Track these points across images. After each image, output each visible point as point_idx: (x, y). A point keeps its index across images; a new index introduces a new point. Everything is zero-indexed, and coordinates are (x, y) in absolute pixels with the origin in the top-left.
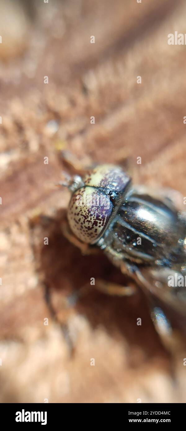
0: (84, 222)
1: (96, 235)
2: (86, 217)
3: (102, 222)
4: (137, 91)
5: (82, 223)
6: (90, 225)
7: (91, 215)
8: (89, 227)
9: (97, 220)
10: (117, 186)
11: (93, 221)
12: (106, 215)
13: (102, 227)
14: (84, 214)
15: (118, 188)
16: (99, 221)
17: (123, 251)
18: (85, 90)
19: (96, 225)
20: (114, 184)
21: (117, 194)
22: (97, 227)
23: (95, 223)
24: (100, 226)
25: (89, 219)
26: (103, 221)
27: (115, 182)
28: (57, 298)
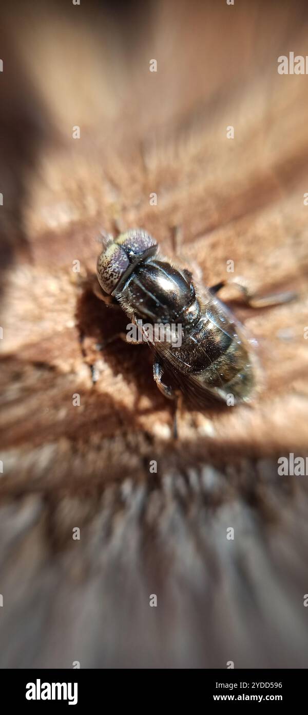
0: (104, 272)
1: (112, 286)
2: (105, 269)
3: (117, 275)
4: (192, 177)
5: (102, 274)
6: (108, 276)
7: (109, 267)
8: (107, 277)
9: (113, 273)
10: (137, 247)
11: (110, 273)
12: (122, 270)
13: (117, 280)
14: (104, 265)
15: (138, 249)
16: (115, 274)
17: (133, 306)
18: (145, 169)
19: (112, 277)
20: (135, 244)
21: (135, 253)
22: (113, 279)
23: (112, 275)
24: (115, 279)
25: (107, 270)
26: (119, 274)
27: (136, 243)
28: (88, 342)
